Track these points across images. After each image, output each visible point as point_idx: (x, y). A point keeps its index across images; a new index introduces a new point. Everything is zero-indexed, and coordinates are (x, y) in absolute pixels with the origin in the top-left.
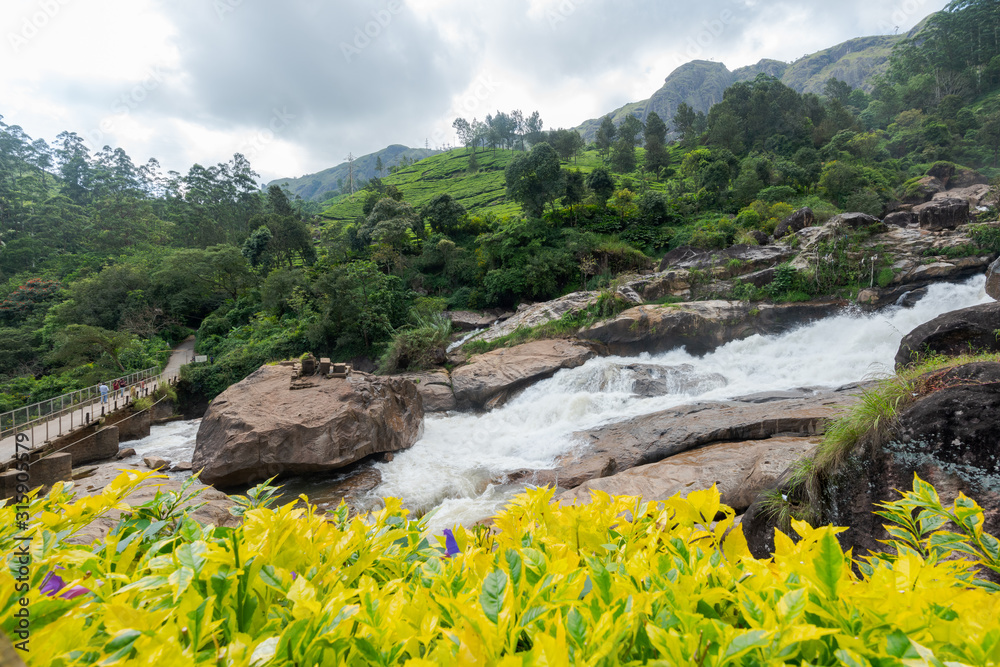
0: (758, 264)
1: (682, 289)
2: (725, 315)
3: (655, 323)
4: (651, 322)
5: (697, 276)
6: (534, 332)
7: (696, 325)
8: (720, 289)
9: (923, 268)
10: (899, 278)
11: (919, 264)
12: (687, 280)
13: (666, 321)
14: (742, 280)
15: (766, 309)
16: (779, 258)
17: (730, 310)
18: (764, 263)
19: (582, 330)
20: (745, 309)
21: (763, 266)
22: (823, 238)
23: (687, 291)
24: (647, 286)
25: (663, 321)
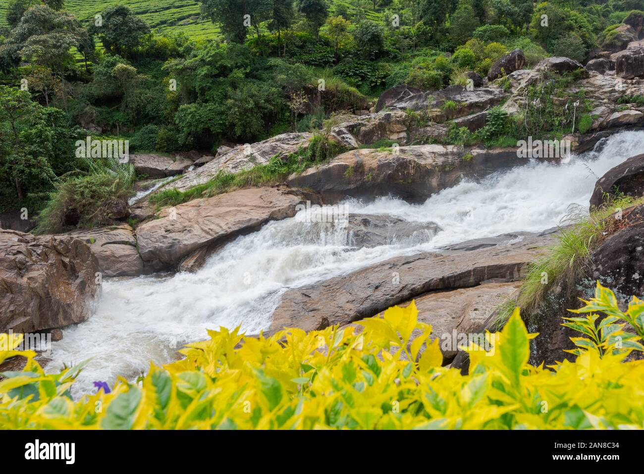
0: (473, 107)
1: (399, 132)
2: (440, 160)
3: (371, 170)
4: (366, 168)
5: (413, 119)
6: (238, 179)
8: (436, 133)
9: (616, 115)
11: (613, 111)
12: (403, 122)
13: (382, 166)
14: (457, 124)
15: (479, 155)
16: (492, 102)
17: (445, 155)
18: (479, 106)
19: (292, 177)
20: (459, 155)
21: (477, 109)
22: (533, 82)
23: (403, 135)
24: (363, 128)
25: (379, 166)
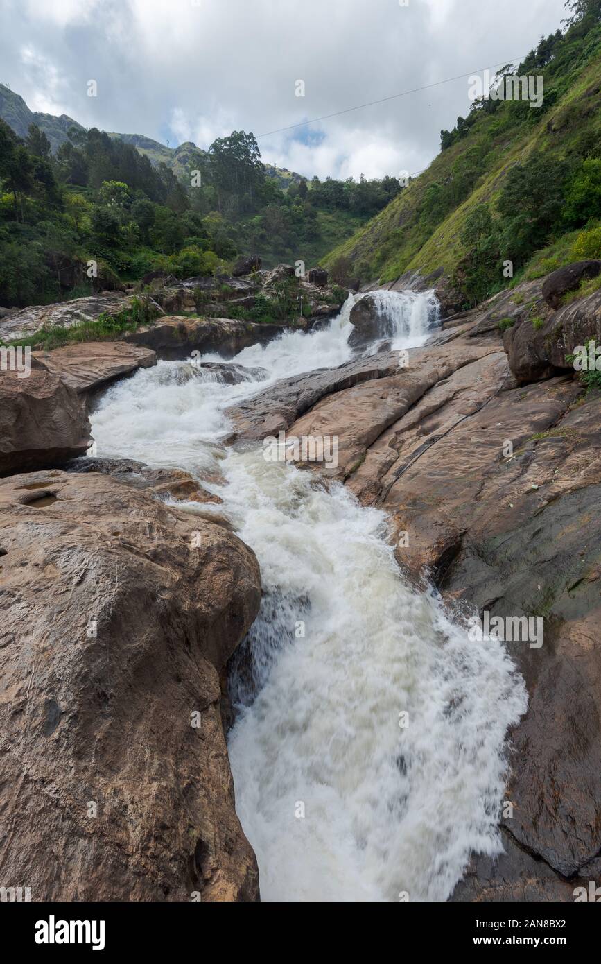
0: (240, 291)
1: (190, 307)
2: (234, 328)
3: (192, 332)
4: (188, 331)
5: (201, 296)
7: (220, 335)
8: (219, 309)
9: (320, 307)
10: (312, 312)
11: (318, 305)
12: (193, 298)
13: (201, 329)
14: (234, 303)
15: (256, 326)
16: (251, 290)
17: (235, 325)
18: (244, 293)
19: (127, 334)
20: (244, 326)
21: (241, 295)
22: (275, 279)
23: (193, 309)
24: (165, 299)
25: (197, 329)
